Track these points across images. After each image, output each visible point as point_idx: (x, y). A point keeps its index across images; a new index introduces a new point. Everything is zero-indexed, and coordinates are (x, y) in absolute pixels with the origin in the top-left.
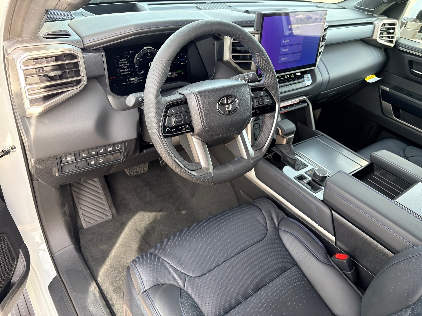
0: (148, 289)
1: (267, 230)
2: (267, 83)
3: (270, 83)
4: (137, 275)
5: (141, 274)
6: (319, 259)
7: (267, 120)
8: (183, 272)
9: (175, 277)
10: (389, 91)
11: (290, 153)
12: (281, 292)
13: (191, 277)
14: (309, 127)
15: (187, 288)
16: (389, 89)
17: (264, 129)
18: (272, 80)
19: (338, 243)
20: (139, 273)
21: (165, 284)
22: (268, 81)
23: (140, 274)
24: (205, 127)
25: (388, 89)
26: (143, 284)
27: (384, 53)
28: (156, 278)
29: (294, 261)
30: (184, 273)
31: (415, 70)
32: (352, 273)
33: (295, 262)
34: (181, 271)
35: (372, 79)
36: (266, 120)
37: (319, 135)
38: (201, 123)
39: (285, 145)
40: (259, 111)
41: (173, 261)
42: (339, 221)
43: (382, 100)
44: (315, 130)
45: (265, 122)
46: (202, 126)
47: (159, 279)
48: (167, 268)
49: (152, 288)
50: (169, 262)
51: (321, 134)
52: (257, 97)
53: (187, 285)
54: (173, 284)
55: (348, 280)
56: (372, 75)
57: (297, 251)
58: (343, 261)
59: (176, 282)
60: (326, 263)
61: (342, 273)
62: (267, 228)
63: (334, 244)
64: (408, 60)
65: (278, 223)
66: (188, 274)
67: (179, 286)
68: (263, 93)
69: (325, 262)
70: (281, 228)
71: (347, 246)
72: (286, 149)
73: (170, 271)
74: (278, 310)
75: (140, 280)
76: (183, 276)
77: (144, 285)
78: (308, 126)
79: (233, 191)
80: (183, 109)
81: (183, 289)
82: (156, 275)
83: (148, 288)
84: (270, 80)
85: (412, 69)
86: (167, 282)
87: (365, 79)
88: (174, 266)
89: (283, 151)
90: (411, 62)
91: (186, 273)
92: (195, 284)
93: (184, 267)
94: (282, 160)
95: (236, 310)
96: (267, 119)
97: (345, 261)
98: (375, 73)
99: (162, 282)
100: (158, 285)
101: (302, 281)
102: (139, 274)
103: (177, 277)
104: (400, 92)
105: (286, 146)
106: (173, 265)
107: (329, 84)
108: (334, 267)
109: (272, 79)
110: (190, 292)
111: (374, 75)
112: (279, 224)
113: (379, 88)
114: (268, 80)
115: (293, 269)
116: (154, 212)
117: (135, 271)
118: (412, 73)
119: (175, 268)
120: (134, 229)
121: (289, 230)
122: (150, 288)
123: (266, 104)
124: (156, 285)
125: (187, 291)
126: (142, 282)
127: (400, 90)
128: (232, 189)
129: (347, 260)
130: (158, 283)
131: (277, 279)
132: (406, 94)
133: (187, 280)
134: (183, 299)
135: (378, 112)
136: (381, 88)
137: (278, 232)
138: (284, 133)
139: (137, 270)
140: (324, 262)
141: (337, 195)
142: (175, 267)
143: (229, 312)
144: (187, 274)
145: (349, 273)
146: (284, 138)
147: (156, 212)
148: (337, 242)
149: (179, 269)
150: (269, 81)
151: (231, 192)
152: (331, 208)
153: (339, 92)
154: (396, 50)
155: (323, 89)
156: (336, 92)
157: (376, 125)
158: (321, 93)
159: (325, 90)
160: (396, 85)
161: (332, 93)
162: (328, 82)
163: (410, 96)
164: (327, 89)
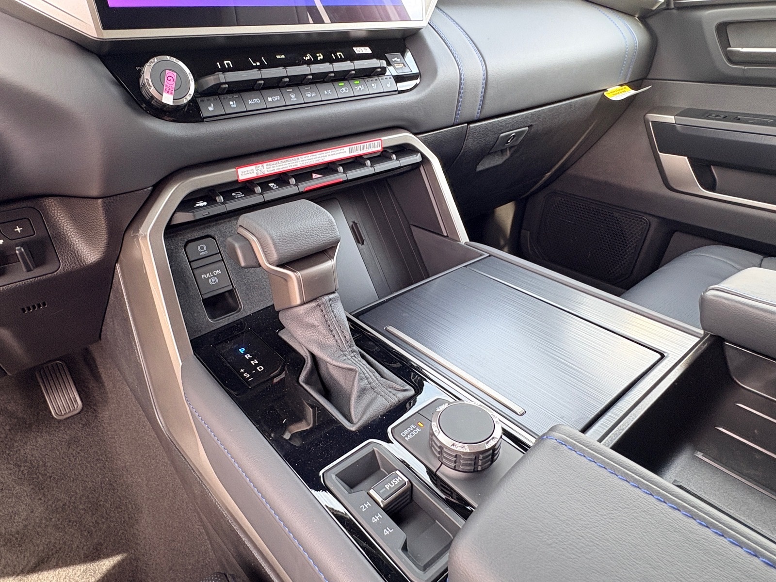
10: (674, 122)
14: (447, 236)
16: (673, 117)
25: (670, 119)
27: (640, 25)
31: (742, 48)
35: (619, 93)
43: (660, 152)
44: (466, 243)
56: (621, 85)
64: (715, 23)
72: (311, 326)
78: (445, 234)
85: (729, 48)
87: (606, 94)
90: (722, 28)
98: (626, 80)
104: (707, 118)
105: (308, 314)
111: (625, 86)
113: (646, 122)
118: (732, 58)
127: (705, 115)
132: (725, 119)
135: (655, 186)
136: (650, 119)
146: (285, 277)
153: (533, 130)
154: (675, 11)
155: (471, 109)
156: (527, 128)
157: (654, 222)
158: (472, 125)
159: (481, 117)
160: (687, 107)
161: (513, 133)
162: (486, 84)
163: (738, 120)
164: (487, 111)
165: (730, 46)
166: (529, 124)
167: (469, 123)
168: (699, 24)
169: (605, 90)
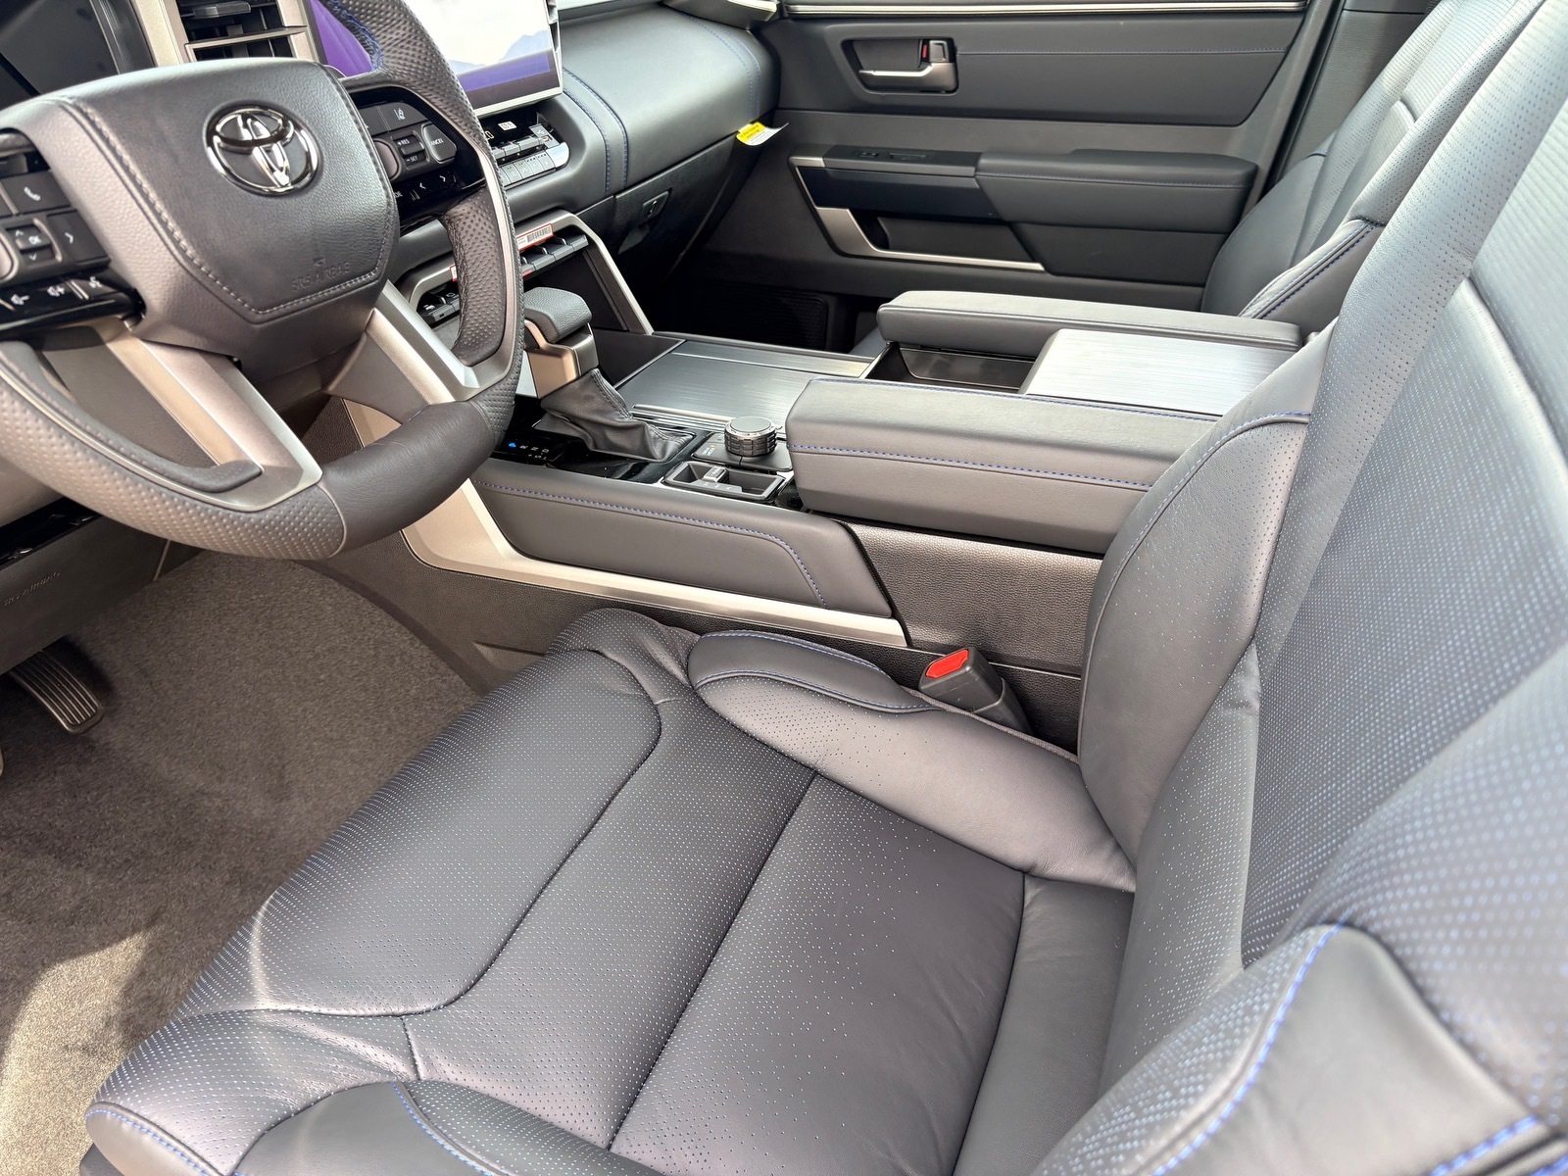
0: (238, 1166)
1: (656, 708)
2: (400, 67)
3: (414, 65)
4: (147, 1139)
5: (162, 1122)
6: (882, 712)
7: (467, 232)
8: (382, 1011)
9: (352, 1047)
10: (823, 165)
11: (610, 408)
12: (814, 888)
13: (428, 1011)
14: (628, 331)
15: (430, 1064)
16: (821, 159)
17: (470, 272)
18: (417, 54)
19: (917, 633)
20: (151, 1123)
21: (317, 1101)
22: (401, 62)
23: (158, 1127)
24: (190, 260)
25: (818, 161)
26: (195, 1159)
27: (755, 40)
28: (257, 1099)
29: (803, 765)
30: (386, 1016)
31: (875, 70)
32: (1004, 700)
33: (807, 767)
34: (369, 1012)
35: (755, 135)
36: (463, 234)
37: (677, 342)
38: (162, 244)
39: (577, 382)
40: (420, 191)
41: (308, 991)
42: (885, 552)
43: (818, 205)
44: (652, 334)
45: (464, 242)
46: (173, 260)
47: (276, 1095)
48: (291, 1034)
49: (257, 1146)
50: (293, 1007)
51: (682, 338)
52: (383, 131)
53: (422, 1052)
54: (351, 1084)
55: (1005, 729)
56: (753, 123)
57: (795, 723)
58: (962, 672)
59: (365, 1068)
60: (910, 711)
61: (977, 718)
62: (649, 700)
63: (903, 645)
64: (839, 42)
65: (682, 667)
66: (410, 1009)
67: (387, 1078)
68: (401, 112)
69: (906, 708)
70: (700, 679)
71: (946, 626)
72: (589, 398)
73: (312, 1040)
74: (834, 950)
75: (175, 1150)
76: (393, 1027)
77: (208, 1159)
78: (625, 329)
79: (451, 672)
80: (36, 197)
81: (412, 1077)
82: (251, 1085)
83: (234, 1161)
84: (407, 54)
85: (861, 71)
86: (317, 1088)
87: (738, 137)
88: (324, 1011)
89: (579, 409)
90: (848, 46)
91: (395, 1010)
92: (458, 1031)
93: (375, 989)
94: (591, 447)
95: (682, 1038)
96: (466, 227)
97: (968, 668)
98: (757, 117)
99: (294, 1104)
100: (278, 1123)
101: (864, 816)
102: (154, 1129)
103: (360, 1045)
104: (859, 157)
105: (583, 387)
106: (315, 1009)
107: (633, 156)
108: (943, 710)
109: (414, 50)
110: (451, 1072)
111: (758, 124)
112: (686, 671)
113: (791, 168)
114: (398, 56)
115: (814, 794)
116: (122, 938)
117: (126, 1127)
118: (869, 83)
119: (334, 1016)
120: (54, 1047)
121: (733, 671)
122: (242, 1159)
123: (437, 158)
124: (270, 1129)
125: (436, 1077)
126: (188, 1153)
127: (856, 153)
128: (443, 667)
129: (971, 660)
130: (277, 1113)
131: (779, 852)
132: (877, 157)
133: (415, 1034)
134: (433, 1110)
135: (821, 253)
136: (796, 163)
137: (699, 697)
138: (553, 335)
139: (137, 1115)
140: (904, 711)
141: (844, 452)
142: (333, 1011)
143: (657, 1059)
144: (402, 1010)
145: (997, 703)
146: (559, 354)
147: (132, 936)
148: (910, 630)
149: (353, 1012)
150: (406, 60)
151: (444, 681)
152: (844, 514)
153: (673, 193)
154: (790, 21)
155: (618, 178)
156: (667, 193)
157: (832, 302)
158: (618, 197)
159: (628, 185)
160: (834, 144)
161: (654, 200)
162: (628, 147)
163: (891, 158)
164: (632, 178)
165: (862, 68)
166: (669, 187)
167: (615, 194)
168: (821, 41)
169: (737, 132)
